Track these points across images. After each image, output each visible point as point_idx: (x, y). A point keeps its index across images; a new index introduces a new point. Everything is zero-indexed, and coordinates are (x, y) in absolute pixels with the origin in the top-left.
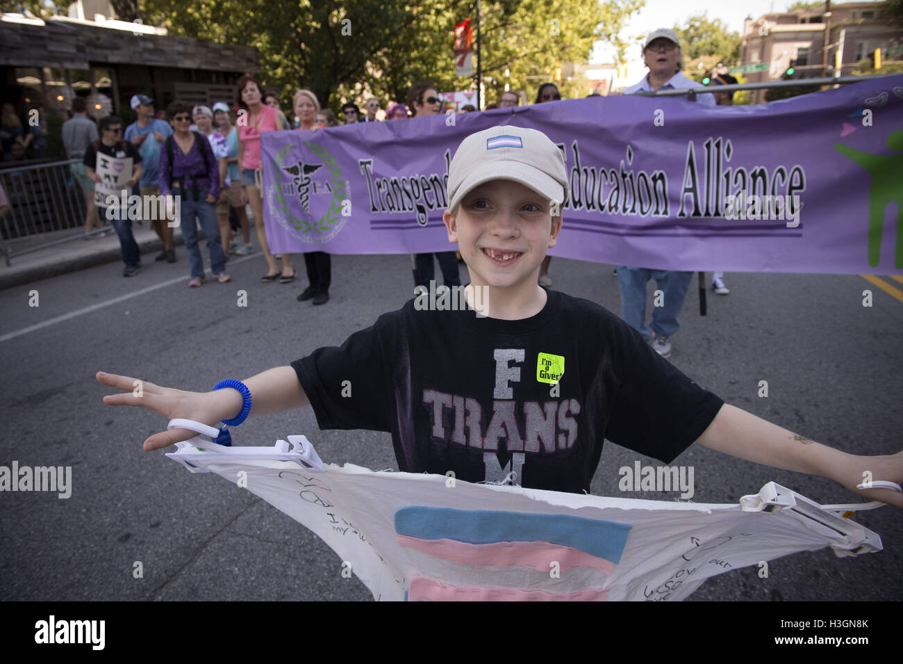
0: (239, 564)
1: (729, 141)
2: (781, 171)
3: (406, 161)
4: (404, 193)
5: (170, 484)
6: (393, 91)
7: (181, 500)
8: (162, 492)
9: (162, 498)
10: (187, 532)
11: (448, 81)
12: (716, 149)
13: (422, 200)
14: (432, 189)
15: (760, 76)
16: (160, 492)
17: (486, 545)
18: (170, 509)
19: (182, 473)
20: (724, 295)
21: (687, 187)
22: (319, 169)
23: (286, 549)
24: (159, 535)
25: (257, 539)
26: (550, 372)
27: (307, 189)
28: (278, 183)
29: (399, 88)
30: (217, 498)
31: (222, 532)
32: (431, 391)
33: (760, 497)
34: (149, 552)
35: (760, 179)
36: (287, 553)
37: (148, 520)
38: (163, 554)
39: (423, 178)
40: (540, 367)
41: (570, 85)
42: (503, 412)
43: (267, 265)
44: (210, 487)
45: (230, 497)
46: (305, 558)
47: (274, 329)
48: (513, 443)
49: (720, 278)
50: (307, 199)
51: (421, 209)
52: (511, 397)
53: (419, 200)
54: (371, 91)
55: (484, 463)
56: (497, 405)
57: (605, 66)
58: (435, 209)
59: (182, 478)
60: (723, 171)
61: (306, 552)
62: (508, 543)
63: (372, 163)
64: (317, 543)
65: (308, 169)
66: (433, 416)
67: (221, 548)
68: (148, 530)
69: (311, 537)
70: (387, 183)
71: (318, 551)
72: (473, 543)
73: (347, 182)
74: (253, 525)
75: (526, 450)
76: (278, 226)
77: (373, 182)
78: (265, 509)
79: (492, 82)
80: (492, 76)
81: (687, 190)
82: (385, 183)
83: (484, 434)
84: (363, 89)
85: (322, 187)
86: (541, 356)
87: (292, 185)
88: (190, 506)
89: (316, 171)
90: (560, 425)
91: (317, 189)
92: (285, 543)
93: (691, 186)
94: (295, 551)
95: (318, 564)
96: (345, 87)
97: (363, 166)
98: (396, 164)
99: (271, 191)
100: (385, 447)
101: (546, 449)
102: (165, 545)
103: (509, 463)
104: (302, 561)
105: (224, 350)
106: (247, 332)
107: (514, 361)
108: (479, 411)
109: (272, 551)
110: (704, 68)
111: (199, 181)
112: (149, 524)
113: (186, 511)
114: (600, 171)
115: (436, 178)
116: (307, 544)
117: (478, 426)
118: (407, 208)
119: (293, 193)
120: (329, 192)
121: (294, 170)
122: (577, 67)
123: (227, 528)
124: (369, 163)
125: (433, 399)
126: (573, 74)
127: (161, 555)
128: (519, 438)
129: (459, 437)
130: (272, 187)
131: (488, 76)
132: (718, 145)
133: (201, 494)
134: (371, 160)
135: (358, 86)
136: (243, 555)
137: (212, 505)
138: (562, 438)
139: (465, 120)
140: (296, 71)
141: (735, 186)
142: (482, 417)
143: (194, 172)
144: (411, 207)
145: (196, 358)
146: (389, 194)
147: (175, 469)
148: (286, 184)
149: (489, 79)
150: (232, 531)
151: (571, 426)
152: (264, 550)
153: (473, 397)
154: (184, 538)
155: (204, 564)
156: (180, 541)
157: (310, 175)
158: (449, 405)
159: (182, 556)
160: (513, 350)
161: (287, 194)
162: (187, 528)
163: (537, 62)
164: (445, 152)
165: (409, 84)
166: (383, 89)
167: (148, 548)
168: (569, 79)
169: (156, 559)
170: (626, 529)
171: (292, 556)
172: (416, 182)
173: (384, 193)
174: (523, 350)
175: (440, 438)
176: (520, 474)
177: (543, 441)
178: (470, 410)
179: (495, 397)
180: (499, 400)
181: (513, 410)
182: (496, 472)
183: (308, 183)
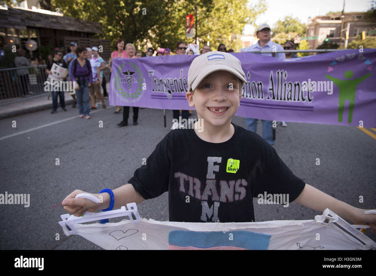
1: (286, 72)
3: (166, 72)
4: (164, 85)
5: (26, 227)
6: (160, 43)
7: (30, 237)
9: (21, 235)
13: (170, 88)
14: (174, 85)
15: (314, 41)
19: (34, 221)
22: (135, 73)
26: (232, 168)
27: (131, 81)
29: (162, 42)
32: (179, 173)
39: (171, 79)
40: (228, 165)
41: (235, 43)
42: (211, 185)
44: (46, 230)
47: (94, 148)
48: (214, 197)
50: (131, 85)
51: (170, 92)
52: (214, 178)
54: (150, 43)
55: (202, 206)
56: (208, 181)
57: (250, 35)
58: (175, 92)
59: (33, 224)
65: (131, 73)
66: (180, 183)
70: (158, 81)
73: (144, 79)
75: (220, 201)
77: (153, 80)
79: (202, 41)
80: (202, 38)
81: (270, 89)
83: (202, 194)
84: (147, 42)
85: (136, 80)
86: (229, 160)
87: (125, 79)
90: (236, 190)
91: (134, 81)
96: (139, 41)
97: (150, 73)
98: (162, 73)
101: (229, 200)
103: (213, 206)
106: (81, 148)
107: (217, 162)
108: (200, 183)
110: (291, 37)
111: (85, 78)
117: (199, 190)
118: (164, 91)
119: (125, 82)
120: (138, 82)
121: (126, 73)
122: (238, 36)
124: (152, 72)
125: (180, 176)
126: (236, 38)
128: (217, 196)
129: (191, 193)
131: (200, 38)
132: (282, 73)
133: (40, 234)
134: (153, 71)
135: (145, 40)
137: (44, 240)
138: (237, 196)
140: (119, 34)
142: (201, 186)
143: (84, 74)
144: (166, 91)
146: (159, 85)
147: (31, 219)
149: (201, 39)
153: (197, 177)
157: (132, 75)
158: (186, 179)
160: (216, 157)
161: (123, 82)
163: (220, 33)
164: (181, 70)
165: (167, 40)
166: (155, 42)
168: (234, 40)
170: (269, 237)
172: (169, 81)
173: (157, 84)
174: (221, 158)
175: (183, 192)
176: (217, 210)
177: (228, 198)
178: (196, 183)
179: (207, 178)
180: (209, 179)
181: (215, 184)
182: (207, 209)
183: (131, 78)
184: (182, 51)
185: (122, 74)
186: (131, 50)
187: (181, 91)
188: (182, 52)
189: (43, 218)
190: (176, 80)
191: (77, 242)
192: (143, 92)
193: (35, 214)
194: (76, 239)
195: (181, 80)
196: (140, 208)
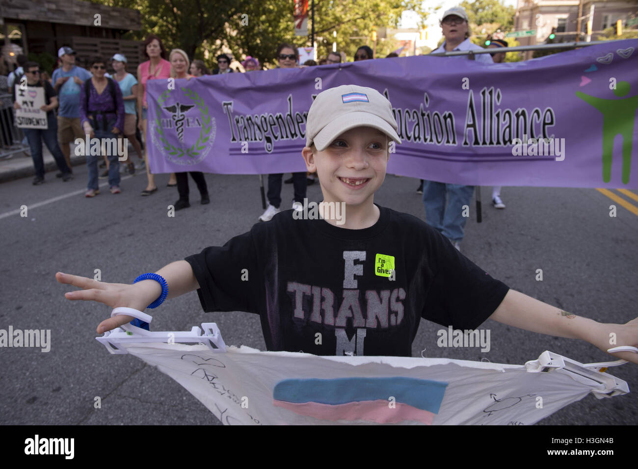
0: (124, 420)
1: (498, 90)
2: (537, 112)
4: (256, 127)
5: (68, 357)
6: (246, 47)
7: (77, 370)
8: (62, 363)
9: (62, 368)
10: (82, 395)
11: (289, 40)
12: (489, 96)
13: (269, 132)
14: (277, 125)
15: (529, 40)
16: (60, 363)
17: (341, 405)
18: (68, 376)
19: (78, 348)
20: (501, 209)
21: (469, 123)
22: (192, 108)
23: (162, 408)
24: (60, 398)
25: (138, 401)
26: (385, 268)
27: (182, 123)
28: (159, 119)
29: (250, 44)
30: (107, 368)
31: (110, 395)
32: (294, 283)
33: (539, 361)
34: (52, 411)
35: (521, 117)
36: (162, 412)
37: (51, 386)
38: (63, 413)
39: (271, 116)
40: (378, 265)
41: (383, 45)
42: (350, 298)
43: (147, 182)
44: (101, 359)
45: (116, 367)
46: (176, 416)
47: (152, 234)
48: (357, 321)
49: (499, 196)
50: (182, 131)
51: (268, 140)
52: (356, 287)
53: (268, 132)
54: (228, 46)
55: (336, 337)
56: (345, 293)
57: (411, 30)
58: (279, 140)
59: (78, 352)
60: (495, 112)
61: (177, 411)
62: (357, 403)
63: (232, 104)
64: (186, 403)
65: (184, 108)
66: (295, 302)
67: (110, 408)
68: (51, 394)
69: (181, 399)
70: (244, 120)
71: (187, 410)
72: (331, 404)
73: (213, 119)
74: (135, 390)
75: (367, 326)
76: (157, 151)
77: (233, 118)
78: (145, 377)
79: (323, 41)
80: (323, 36)
81: (469, 126)
82: (242, 120)
83: (335, 315)
84: (222, 44)
85: (193, 122)
86: (378, 256)
87: (170, 121)
88: (85, 374)
89: (189, 110)
90: (392, 307)
91: (190, 124)
92: (161, 403)
93: (471, 123)
94: (169, 410)
95: (187, 420)
96: (208, 42)
97: (226, 106)
98: (251, 105)
99: (154, 125)
100: (240, 327)
101: (382, 325)
102: (65, 406)
103: (354, 336)
104: (174, 418)
105: (112, 250)
106: (130, 235)
107: (358, 260)
108: (333, 297)
109: (151, 409)
110: (486, 33)
111: (108, 115)
112: (51, 389)
113: (81, 378)
114: (405, 111)
115: (280, 116)
116: (179, 404)
117: (331, 309)
118: (258, 139)
119: (171, 126)
120: (199, 126)
121: (173, 109)
122: (389, 31)
123: (115, 392)
124: (230, 104)
125: (295, 289)
126: (385, 36)
127: (61, 414)
128: (362, 318)
129: (316, 317)
130: (154, 122)
131: (320, 36)
132: (491, 93)
133: (93, 365)
134: (232, 102)
135: (218, 42)
136: (127, 413)
137: (102, 374)
138: (393, 317)
139: (304, 72)
140: (170, 30)
141: (504, 123)
142: (334, 303)
143: (104, 109)
144: (261, 138)
145: (88, 256)
146: (245, 128)
147: (73, 345)
148: (165, 120)
149: (320, 39)
150: (119, 394)
151: (399, 308)
152: (144, 409)
153: (327, 287)
154: (79, 400)
155: (96, 421)
156: (77, 403)
157: (185, 113)
158: (308, 293)
159: (79, 415)
160: (357, 252)
161: (166, 128)
162: (82, 392)
163: (358, 26)
164: (288, 96)
165: (258, 41)
166: (237, 45)
167: (51, 408)
168: (383, 40)
169: (58, 417)
170: (444, 386)
171: (166, 414)
172: (265, 119)
173: (241, 127)
174: (365, 252)
175: (301, 319)
176: (362, 344)
177: (380, 320)
178: (325, 297)
179: (344, 287)
180: (347, 289)
181: (358, 296)
182: (345, 343)
183: (183, 119)
184: (286, 63)
185: (165, 110)
186: (179, 62)
187: (292, 136)
188: (285, 65)
189: (92, 342)
190: (280, 117)
191: (155, 375)
192: (211, 144)
193: (77, 338)
194: (153, 370)
195: (290, 115)
196: (247, 324)
